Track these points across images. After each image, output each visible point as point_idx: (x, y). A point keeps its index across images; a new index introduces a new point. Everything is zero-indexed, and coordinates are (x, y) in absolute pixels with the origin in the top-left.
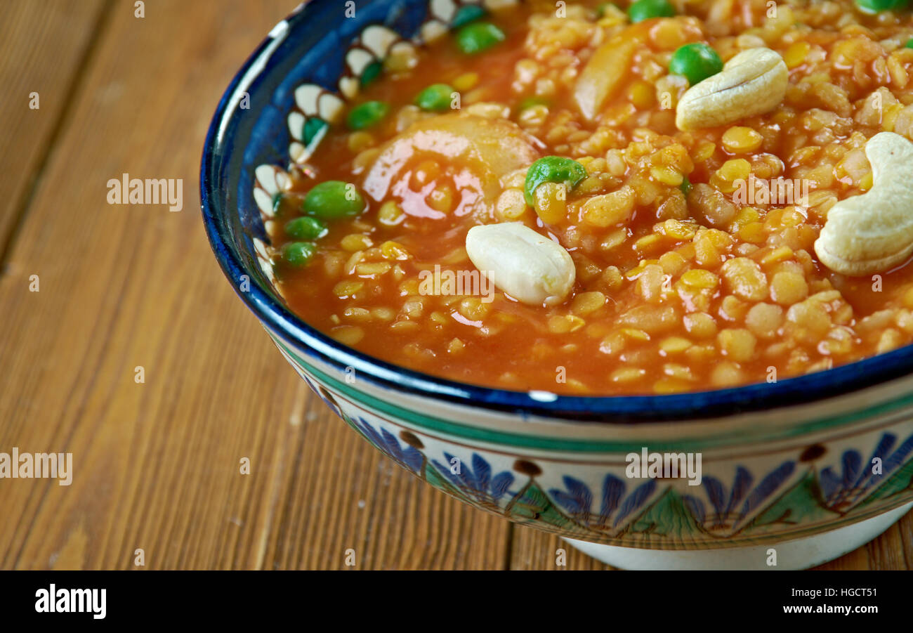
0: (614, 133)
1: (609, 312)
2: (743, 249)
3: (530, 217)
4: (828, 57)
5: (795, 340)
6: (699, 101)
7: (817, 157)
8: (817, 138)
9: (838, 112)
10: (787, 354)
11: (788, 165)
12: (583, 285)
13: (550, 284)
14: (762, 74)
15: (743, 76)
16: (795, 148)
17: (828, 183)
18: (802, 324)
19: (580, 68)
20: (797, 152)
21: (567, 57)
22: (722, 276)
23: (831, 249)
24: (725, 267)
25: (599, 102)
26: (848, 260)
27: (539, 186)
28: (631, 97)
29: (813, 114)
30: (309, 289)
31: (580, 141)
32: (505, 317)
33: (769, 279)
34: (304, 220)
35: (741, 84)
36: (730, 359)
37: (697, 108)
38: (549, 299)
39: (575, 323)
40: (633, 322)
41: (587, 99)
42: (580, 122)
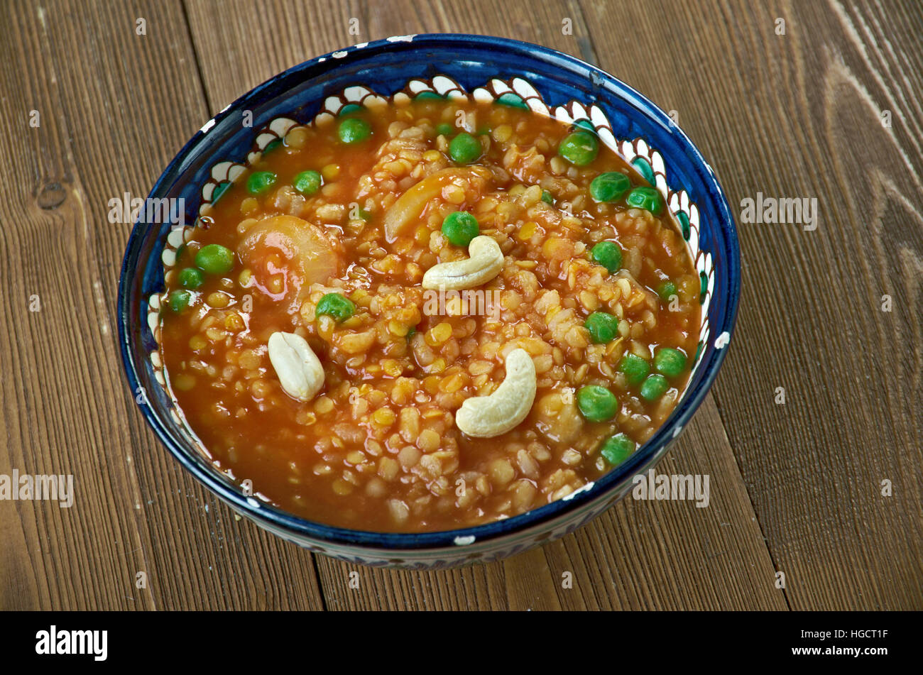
1: (331, 419)
2: (420, 399)
4: (542, 244)
5: (418, 478)
6: (436, 279)
11: (479, 329)
12: (328, 387)
14: (478, 271)
17: (492, 356)
18: (426, 469)
21: (391, 184)
22: (398, 417)
23: (461, 423)
24: (403, 411)
25: (396, 231)
27: (321, 314)
30: (176, 334)
31: (378, 258)
32: (274, 403)
33: (420, 431)
34: (192, 271)
36: (380, 479)
39: (310, 419)
42: (382, 242)
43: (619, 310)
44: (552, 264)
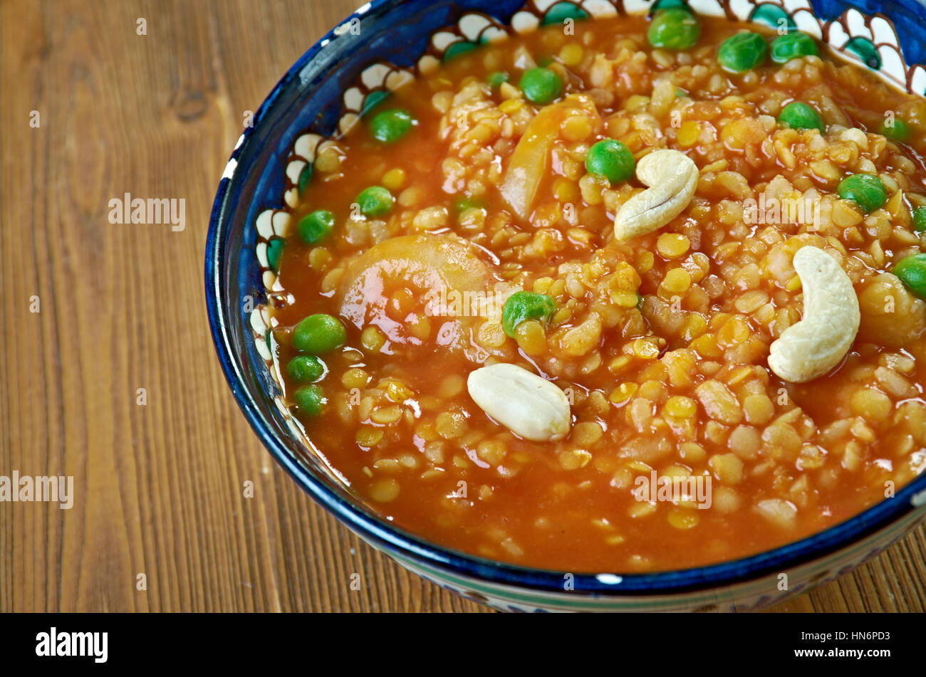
0: (553, 234)
1: (609, 445)
2: (710, 368)
3: (511, 347)
4: (719, 136)
5: (775, 459)
6: (636, 218)
7: (740, 254)
8: (733, 233)
10: (769, 473)
11: (714, 261)
13: (557, 428)
14: (684, 186)
15: (670, 193)
16: (715, 244)
17: (757, 283)
18: (778, 443)
19: (504, 166)
20: (719, 248)
21: (487, 152)
22: (698, 402)
23: (785, 365)
24: (698, 392)
25: (529, 202)
27: (520, 324)
28: (556, 195)
29: (724, 206)
31: (523, 243)
32: (521, 458)
33: (741, 402)
35: (669, 199)
37: (635, 225)
38: (555, 436)
39: (583, 457)
40: (634, 455)
41: (517, 194)
42: (515, 222)
43: (868, 166)
44: (749, 153)
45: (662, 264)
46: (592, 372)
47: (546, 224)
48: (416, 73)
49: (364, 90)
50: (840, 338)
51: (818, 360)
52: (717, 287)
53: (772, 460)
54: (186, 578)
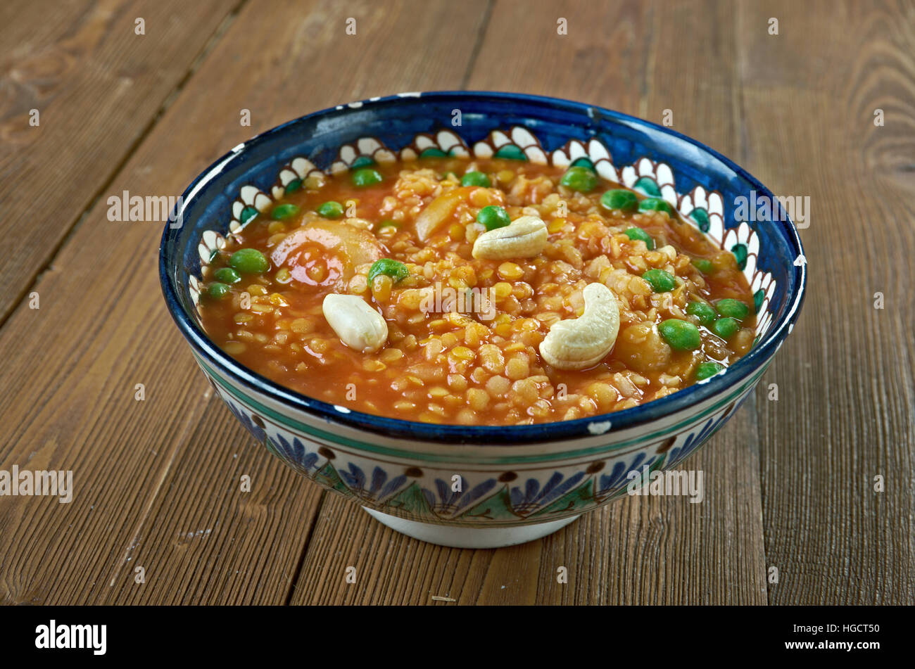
0: (434, 252)
1: (403, 364)
2: (495, 339)
3: (368, 295)
4: (575, 230)
5: (514, 403)
6: (489, 242)
7: (555, 291)
8: (558, 279)
9: (574, 265)
10: (507, 411)
11: (536, 292)
12: (391, 343)
13: (369, 339)
14: (531, 233)
15: (519, 232)
16: (543, 282)
17: (558, 308)
18: (521, 394)
19: (423, 208)
20: (543, 285)
21: (416, 199)
22: (478, 354)
23: (549, 349)
24: (480, 349)
25: (429, 231)
26: (558, 358)
27: (377, 276)
28: (450, 232)
29: (558, 263)
30: (219, 314)
31: (412, 253)
32: (337, 355)
33: (506, 361)
34: (227, 269)
35: (516, 236)
36: (471, 407)
37: (486, 246)
38: (367, 348)
39: (380, 366)
40: (416, 373)
41: (423, 228)
42: (415, 240)
43: (670, 270)
44: (592, 241)
45: (496, 279)
46: (414, 323)
47: (435, 246)
48: (399, 158)
49: (357, 151)
50: (594, 339)
51: (572, 348)
52: (530, 306)
53: (511, 402)
54: (118, 437)
